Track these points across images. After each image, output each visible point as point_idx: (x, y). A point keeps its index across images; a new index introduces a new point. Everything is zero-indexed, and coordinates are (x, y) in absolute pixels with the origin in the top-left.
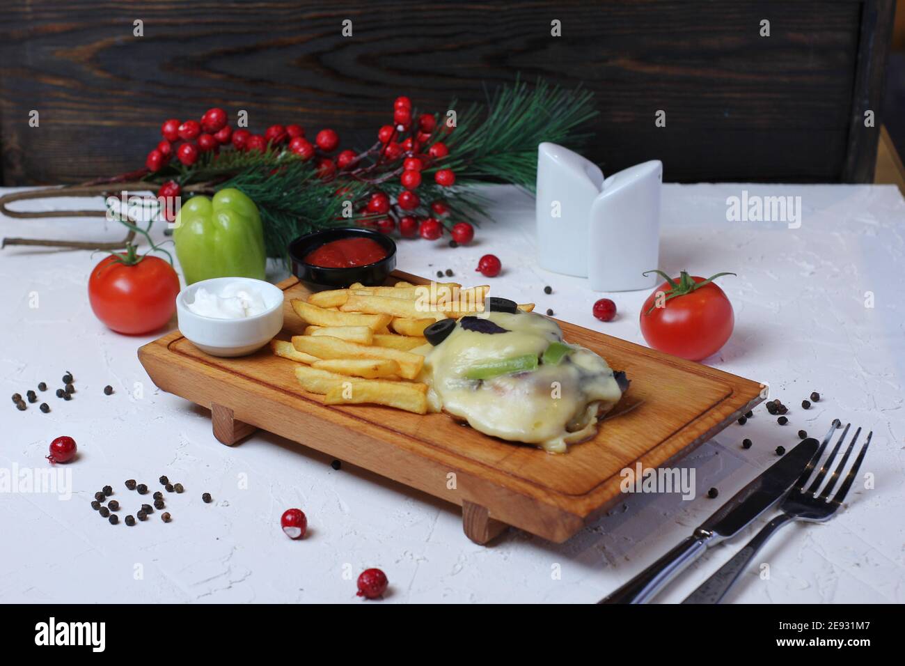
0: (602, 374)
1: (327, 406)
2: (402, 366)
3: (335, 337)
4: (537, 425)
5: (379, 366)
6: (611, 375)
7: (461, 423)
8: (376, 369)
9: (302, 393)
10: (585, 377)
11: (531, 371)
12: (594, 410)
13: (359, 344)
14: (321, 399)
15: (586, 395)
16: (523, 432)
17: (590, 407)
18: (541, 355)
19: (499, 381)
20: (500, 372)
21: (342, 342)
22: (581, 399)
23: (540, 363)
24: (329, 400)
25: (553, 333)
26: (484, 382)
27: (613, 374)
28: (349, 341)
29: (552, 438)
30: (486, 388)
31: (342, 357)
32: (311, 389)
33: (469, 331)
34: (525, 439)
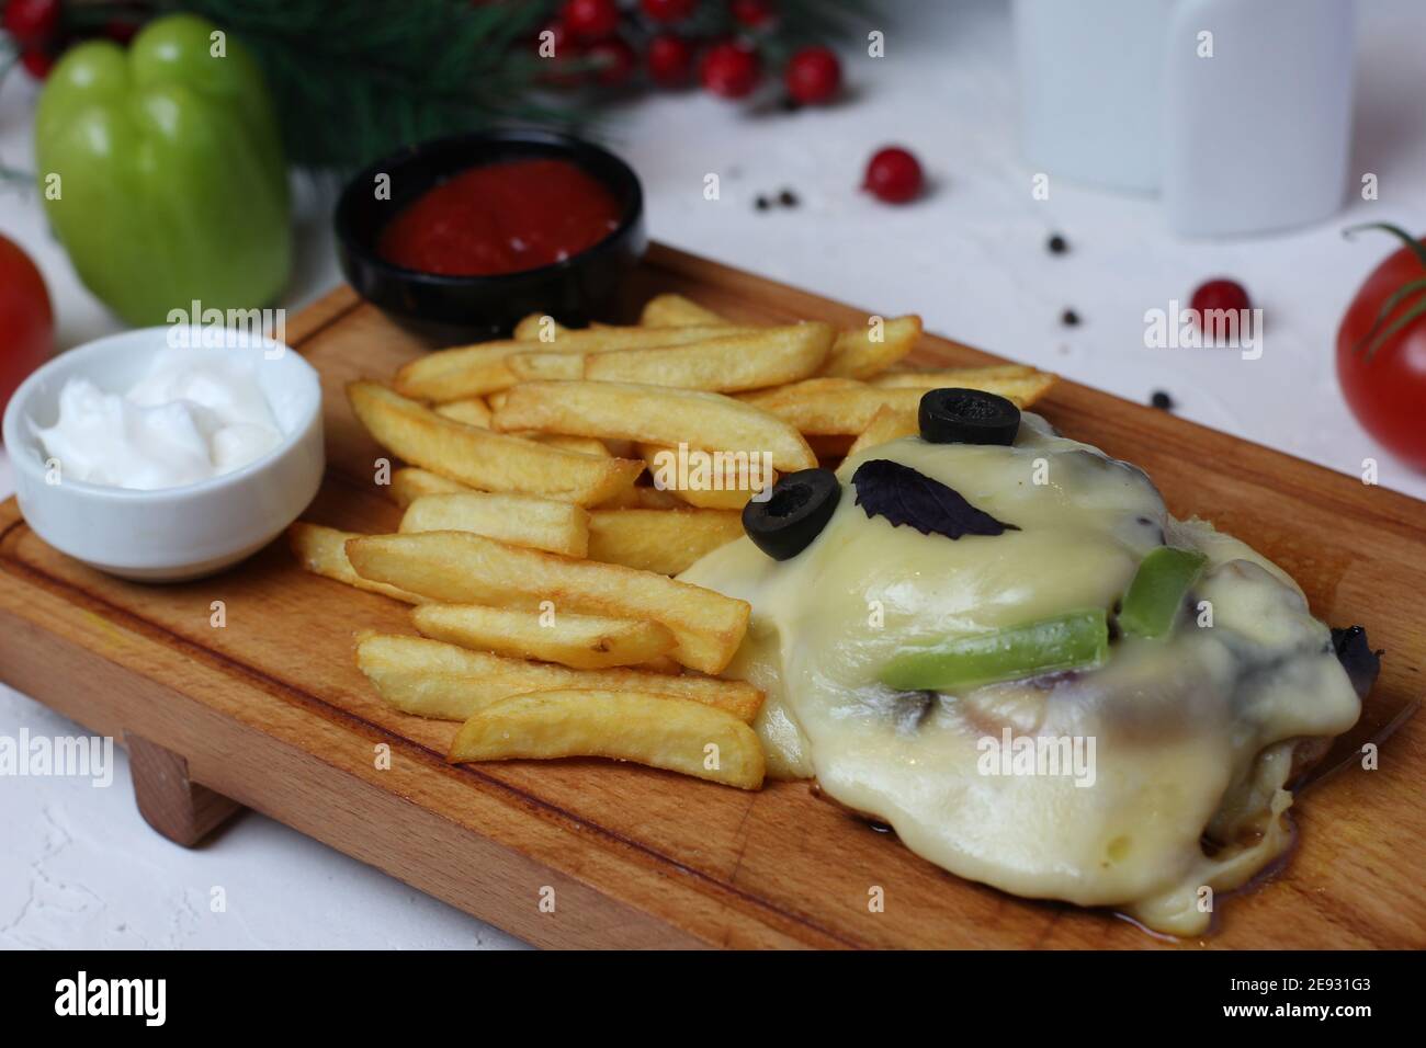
0: (1302, 649)
1: (463, 769)
2: (683, 636)
3: (474, 535)
4: (1118, 847)
5: (611, 639)
6: (1326, 650)
7: (873, 828)
8: (603, 647)
9: (381, 715)
10: (1253, 670)
11: (1087, 668)
12: (1279, 767)
13: (548, 554)
14: (442, 736)
15: (1260, 727)
16: (1074, 873)
17: (1270, 757)
18: (1116, 608)
19: (984, 701)
20: (991, 669)
21: (498, 550)
22: (1241, 741)
23: (1114, 635)
24: (466, 745)
25: (1144, 521)
26: (943, 699)
27: (1331, 647)
28: (517, 547)
29: (1163, 888)
30: (948, 720)
31: (495, 600)
32: (409, 706)
33: (881, 523)
34: (1080, 896)
